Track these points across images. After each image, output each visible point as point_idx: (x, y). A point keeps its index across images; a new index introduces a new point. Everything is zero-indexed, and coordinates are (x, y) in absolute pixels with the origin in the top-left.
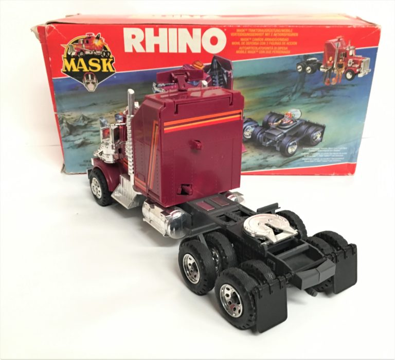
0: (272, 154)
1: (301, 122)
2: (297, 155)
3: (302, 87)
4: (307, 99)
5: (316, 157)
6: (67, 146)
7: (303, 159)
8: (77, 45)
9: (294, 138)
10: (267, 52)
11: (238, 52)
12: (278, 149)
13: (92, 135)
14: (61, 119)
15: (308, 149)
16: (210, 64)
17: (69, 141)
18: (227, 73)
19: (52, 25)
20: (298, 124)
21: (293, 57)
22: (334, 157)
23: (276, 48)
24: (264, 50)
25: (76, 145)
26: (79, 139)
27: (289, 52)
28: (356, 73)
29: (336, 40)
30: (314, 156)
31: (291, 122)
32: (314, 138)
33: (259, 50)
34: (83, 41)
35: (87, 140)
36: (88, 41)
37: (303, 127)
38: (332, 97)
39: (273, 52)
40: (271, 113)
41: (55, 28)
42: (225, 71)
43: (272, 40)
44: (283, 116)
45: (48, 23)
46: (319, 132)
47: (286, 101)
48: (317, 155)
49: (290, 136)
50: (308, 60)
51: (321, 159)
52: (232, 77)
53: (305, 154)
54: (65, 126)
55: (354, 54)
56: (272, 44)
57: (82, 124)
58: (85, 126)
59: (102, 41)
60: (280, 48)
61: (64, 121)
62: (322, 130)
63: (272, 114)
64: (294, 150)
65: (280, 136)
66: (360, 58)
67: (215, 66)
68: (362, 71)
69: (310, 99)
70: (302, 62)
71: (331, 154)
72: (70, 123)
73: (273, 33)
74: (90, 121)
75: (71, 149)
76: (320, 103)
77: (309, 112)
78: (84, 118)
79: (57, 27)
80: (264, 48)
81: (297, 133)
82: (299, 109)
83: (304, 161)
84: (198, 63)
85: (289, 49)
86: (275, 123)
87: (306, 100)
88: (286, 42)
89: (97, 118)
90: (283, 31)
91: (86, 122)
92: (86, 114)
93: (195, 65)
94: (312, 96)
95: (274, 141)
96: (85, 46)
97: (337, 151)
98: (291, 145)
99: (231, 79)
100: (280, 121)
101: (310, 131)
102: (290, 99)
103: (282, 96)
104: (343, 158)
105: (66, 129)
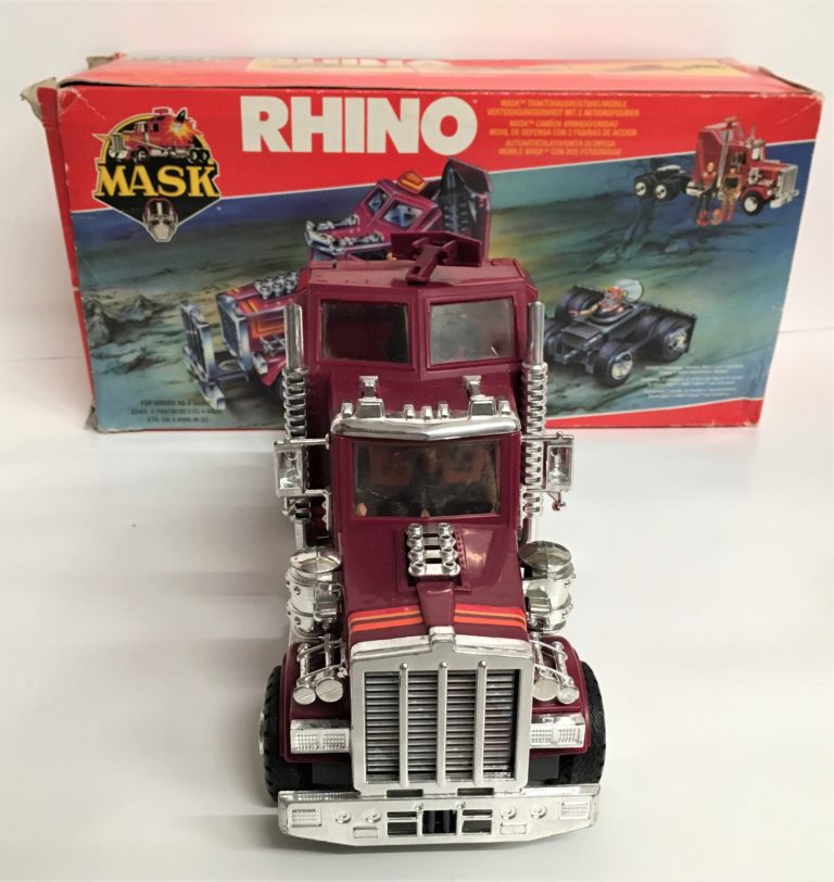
0: (576, 381)
1: (643, 308)
2: (632, 382)
3: (647, 231)
4: (658, 257)
5: (675, 387)
6: (103, 369)
7: (646, 391)
8: (130, 135)
9: (627, 345)
10: (569, 152)
11: (502, 151)
12: (590, 369)
13: (161, 342)
14: (89, 306)
15: (656, 368)
16: (440, 178)
17: (108, 357)
18: (477, 198)
19: (73, 90)
20: (634, 314)
21: (626, 163)
22: (713, 387)
23: (588, 143)
24: (564, 148)
25: (124, 365)
26: (132, 352)
27: (618, 152)
28: (766, 198)
29: (723, 125)
30: (670, 385)
31: (621, 310)
32: (671, 344)
33: (550, 148)
34: (146, 126)
35: (149, 353)
36: (157, 126)
37: (647, 321)
38: (712, 253)
39: (583, 151)
40: (575, 288)
41: (79, 95)
42: (474, 195)
43: (581, 124)
44: (601, 296)
45: (64, 85)
46: (682, 330)
47: (609, 261)
48: (678, 382)
49: (618, 340)
50: (660, 169)
51: (686, 391)
52: (488, 208)
53: (649, 379)
54: (100, 323)
55: (762, 158)
56: (580, 133)
57: (139, 317)
58: (146, 322)
59: (190, 126)
60: (599, 143)
61: (98, 311)
62: (688, 326)
63: (578, 291)
64: (625, 372)
65: (594, 340)
66: (776, 166)
67: (451, 184)
68: (779, 194)
69: (663, 256)
70: (646, 175)
71: (709, 379)
72: (110, 316)
73: (584, 108)
74: (159, 309)
75: (110, 373)
76: (685, 265)
77: (661, 285)
78: (144, 303)
79: (84, 94)
80: (561, 143)
81: (634, 333)
82: (638, 279)
83: (646, 395)
84: (411, 176)
85: (618, 146)
86: (584, 312)
87: (652, 258)
88: (612, 129)
89: (174, 303)
90: (606, 103)
91: (148, 313)
92: (149, 293)
93: (405, 182)
94: (668, 250)
95: (582, 351)
96: (151, 135)
97: (721, 371)
98: (619, 361)
99: (486, 212)
100: (595, 307)
101: (663, 327)
102: (618, 258)
103: (601, 250)
104: (734, 389)
105: (101, 329)
